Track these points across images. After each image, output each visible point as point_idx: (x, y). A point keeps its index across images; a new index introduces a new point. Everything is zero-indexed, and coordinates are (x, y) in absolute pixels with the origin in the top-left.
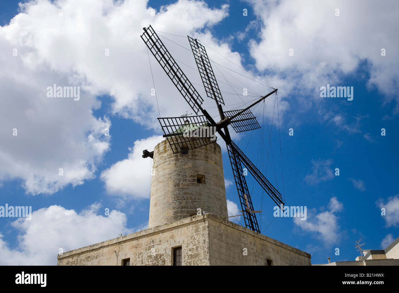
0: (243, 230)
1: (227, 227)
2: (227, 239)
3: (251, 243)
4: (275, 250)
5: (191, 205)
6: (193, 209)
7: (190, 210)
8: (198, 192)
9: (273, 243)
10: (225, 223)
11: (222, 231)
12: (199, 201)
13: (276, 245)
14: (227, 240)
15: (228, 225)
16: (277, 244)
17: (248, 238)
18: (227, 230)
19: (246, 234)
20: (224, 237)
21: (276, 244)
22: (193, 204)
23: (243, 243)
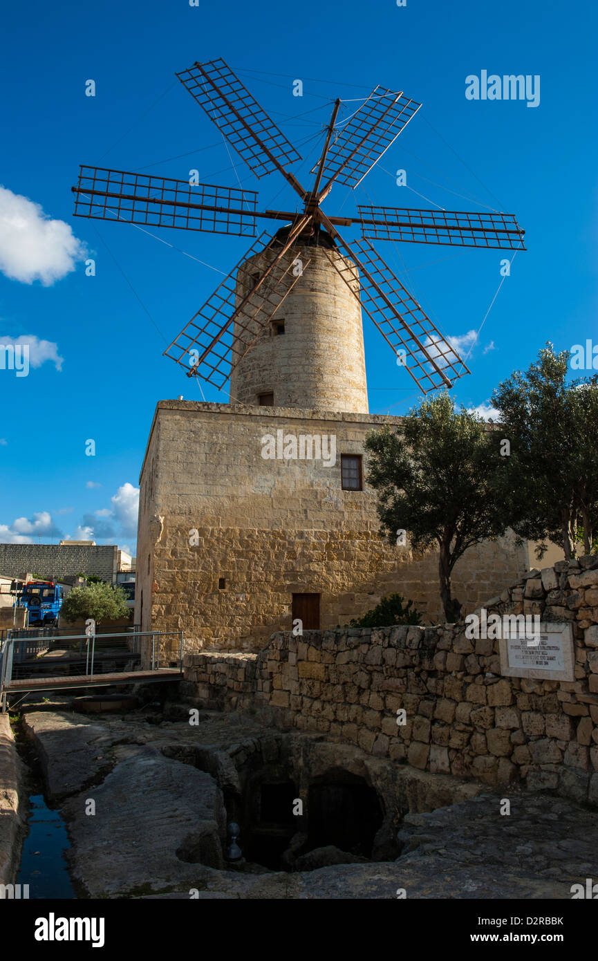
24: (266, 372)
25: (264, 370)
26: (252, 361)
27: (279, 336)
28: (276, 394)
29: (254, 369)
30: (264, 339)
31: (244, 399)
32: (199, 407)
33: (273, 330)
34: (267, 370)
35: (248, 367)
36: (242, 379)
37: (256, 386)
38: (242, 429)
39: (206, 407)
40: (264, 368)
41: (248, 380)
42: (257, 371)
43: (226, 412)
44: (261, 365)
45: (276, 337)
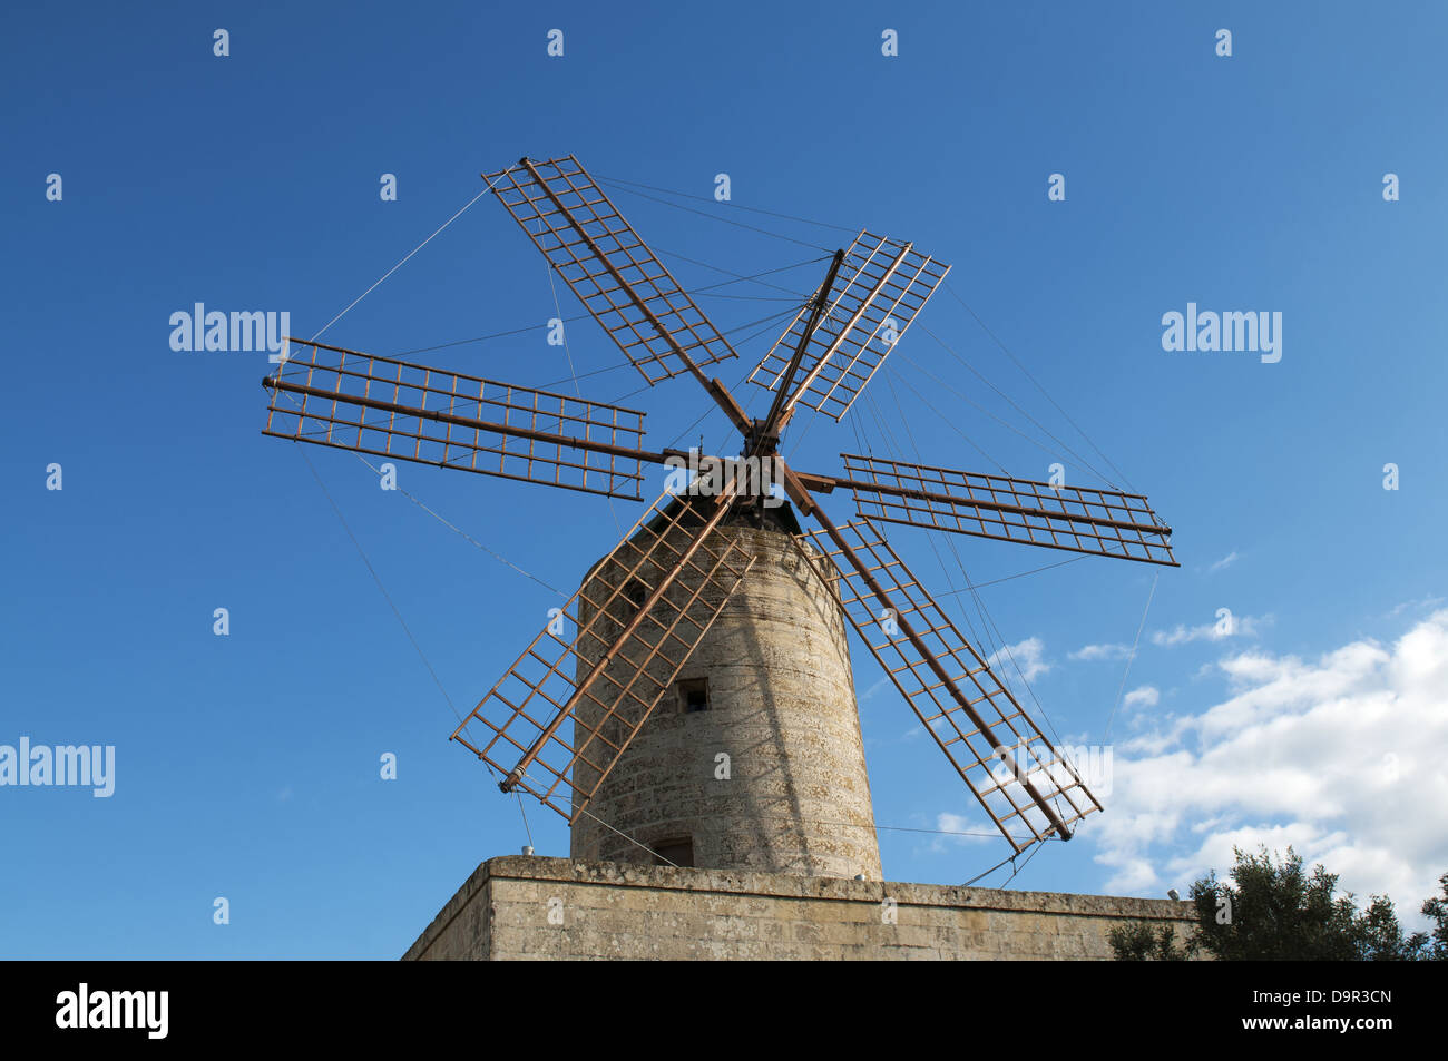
0: (726, 886)
1: (617, 891)
2: (610, 940)
3: (777, 929)
4: (958, 931)
5: (653, 804)
6: (661, 821)
7: (651, 824)
8: (679, 750)
9: (943, 902)
10: (603, 876)
11: (581, 914)
12: (684, 783)
13: (965, 908)
14: (615, 943)
15: (620, 881)
16: (972, 903)
17: (758, 914)
18: (616, 903)
19: (743, 899)
20: (592, 935)
21: (967, 904)
22: (658, 801)
23: (725, 940)
24: (672, 794)
25: (666, 789)
26: (637, 770)
27: (698, 713)
28: (698, 842)
29: (642, 787)
30: (664, 719)
31: (621, 855)
32: (580, 873)
33: (680, 702)
34: (673, 788)
35: (626, 783)
36: (614, 808)
37: (649, 825)
38: (674, 924)
39: (594, 873)
40: (667, 784)
41: (628, 811)
42: (649, 790)
43: (638, 883)
44: (660, 778)
45: (690, 717)
